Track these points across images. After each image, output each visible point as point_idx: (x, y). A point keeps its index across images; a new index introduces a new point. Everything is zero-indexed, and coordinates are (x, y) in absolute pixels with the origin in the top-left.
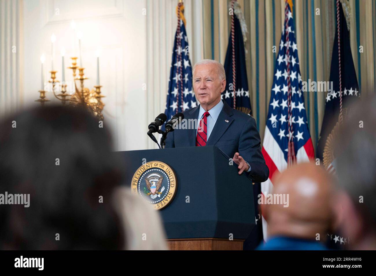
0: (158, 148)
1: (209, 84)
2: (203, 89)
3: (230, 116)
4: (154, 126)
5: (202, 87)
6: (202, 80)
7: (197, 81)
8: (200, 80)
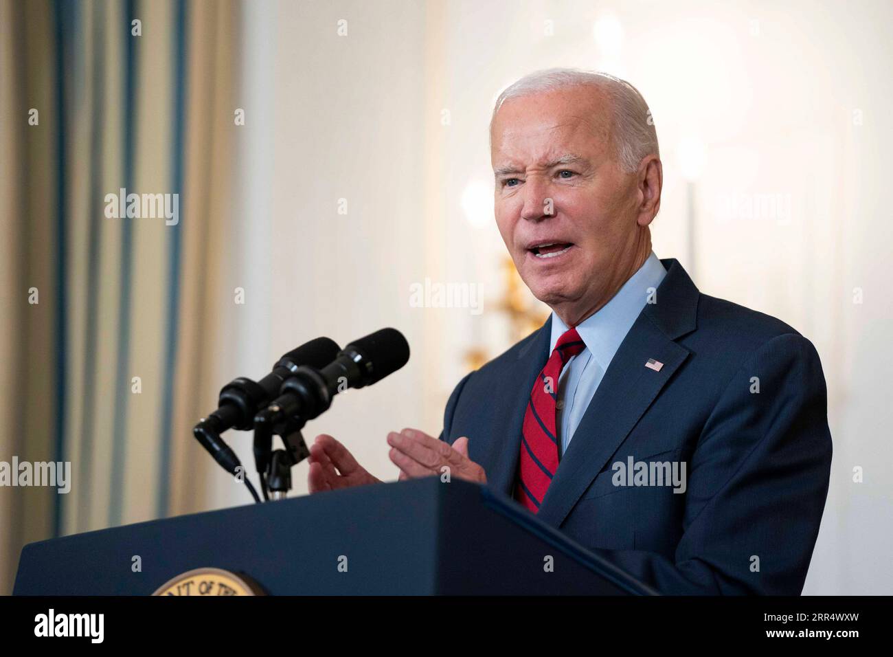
0: (247, 499)
1: (566, 195)
2: (540, 218)
3: (677, 340)
4: (240, 400)
5: (528, 210)
6: (531, 177)
7: (512, 182)
8: (519, 176)
